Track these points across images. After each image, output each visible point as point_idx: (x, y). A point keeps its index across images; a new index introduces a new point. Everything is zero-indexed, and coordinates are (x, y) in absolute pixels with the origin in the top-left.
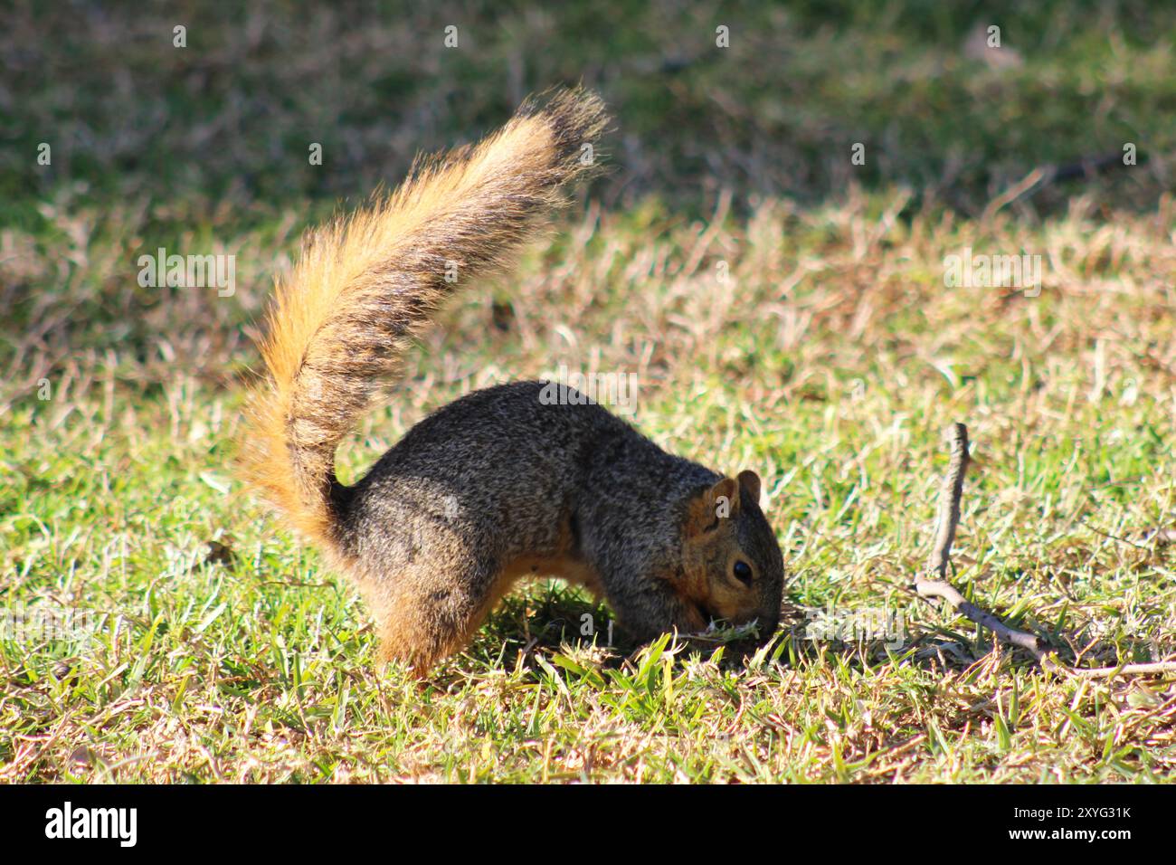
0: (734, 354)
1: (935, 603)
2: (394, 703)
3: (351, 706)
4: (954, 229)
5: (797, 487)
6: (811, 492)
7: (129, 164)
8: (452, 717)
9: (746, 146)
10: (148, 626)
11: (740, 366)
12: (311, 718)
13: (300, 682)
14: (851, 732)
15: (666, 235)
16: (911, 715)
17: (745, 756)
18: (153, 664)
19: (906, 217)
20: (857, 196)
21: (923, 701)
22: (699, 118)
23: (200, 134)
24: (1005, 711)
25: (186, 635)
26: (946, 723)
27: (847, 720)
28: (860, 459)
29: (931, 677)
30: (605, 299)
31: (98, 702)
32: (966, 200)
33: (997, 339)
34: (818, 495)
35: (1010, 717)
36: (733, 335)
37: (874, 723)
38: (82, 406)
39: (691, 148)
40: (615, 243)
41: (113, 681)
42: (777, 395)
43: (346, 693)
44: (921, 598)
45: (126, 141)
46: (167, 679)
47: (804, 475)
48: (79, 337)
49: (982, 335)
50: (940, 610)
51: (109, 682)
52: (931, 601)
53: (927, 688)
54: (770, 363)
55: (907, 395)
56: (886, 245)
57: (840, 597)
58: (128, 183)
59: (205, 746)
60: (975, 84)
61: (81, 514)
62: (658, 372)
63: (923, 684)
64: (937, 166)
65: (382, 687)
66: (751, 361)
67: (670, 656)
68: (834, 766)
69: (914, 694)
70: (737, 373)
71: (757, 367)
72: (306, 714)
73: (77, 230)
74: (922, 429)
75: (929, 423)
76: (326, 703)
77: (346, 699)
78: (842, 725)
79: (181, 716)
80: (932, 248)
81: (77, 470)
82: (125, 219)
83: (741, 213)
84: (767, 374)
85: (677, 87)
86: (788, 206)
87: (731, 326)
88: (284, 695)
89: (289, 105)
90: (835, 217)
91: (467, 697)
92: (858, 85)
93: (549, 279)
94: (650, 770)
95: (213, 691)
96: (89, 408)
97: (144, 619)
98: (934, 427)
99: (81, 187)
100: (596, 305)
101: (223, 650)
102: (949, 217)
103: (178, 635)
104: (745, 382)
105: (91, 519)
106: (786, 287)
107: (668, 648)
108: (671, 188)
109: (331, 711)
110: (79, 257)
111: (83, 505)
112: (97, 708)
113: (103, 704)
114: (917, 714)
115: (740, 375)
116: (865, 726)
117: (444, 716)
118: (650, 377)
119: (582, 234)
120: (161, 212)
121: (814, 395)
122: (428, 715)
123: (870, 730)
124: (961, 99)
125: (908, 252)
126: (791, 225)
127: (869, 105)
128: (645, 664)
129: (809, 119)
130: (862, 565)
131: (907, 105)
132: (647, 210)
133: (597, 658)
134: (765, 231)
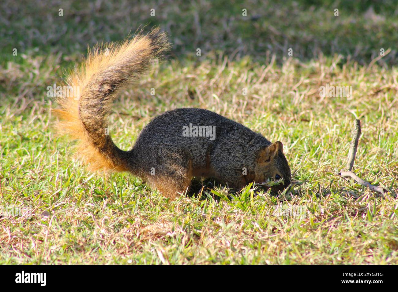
0: (276, 105)
1: (348, 179)
2: (155, 204)
3: (140, 205)
4: (358, 69)
5: (298, 146)
6: (304, 148)
7: (53, 44)
8: (176, 207)
9: (282, 44)
10: (67, 180)
11: (278, 110)
12: (126, 209)
13: (122, 196)
14: (317, 214)
15: (252, 70)
16: (338, 211)
17: (279, 220)
18: (69, 191)
19: (340, 65)
20: (322, 58)
21: (342, 206)
22: (265, 35)
23: (79, 36)
24: (371, 211)
25: (81, 182)
26: (350, 214)
27: (315, 211)
28: (321, 138)
29: (345, 198)
30: (229, 89)
31: (50, 203)
32: (363, 61)
33: (372, 104)
34: (306, 149)
35: (373, 213)
36: (276, 100)
37: (325, 212)
38: (40, 116)
39: (261, 44)
40: (233, 71)
41: (55, 196)
42: (292, 118)
43: (138, 200)
44: (342, 178)
45: (52, 36)
46: (75, 195)
47: (301, 143)
48: (38, 97)
49: (367, 103)
50: (349, 181)
51: (53, 196)
52: (346, 178)
53: (344, 202)
54: (289, 108)
55: (339, 120)
56: (333, 75)
57: (314, 178)
58: (53, 49)
59: (89, 212)
60: (367, 26)
61: (41, 149)
62: (248, 112)
63: (342, 200)
64: (352, 51)
65: (151, 198)
66: (282, 108)
67: (252, 191)
68: (311, 224)
69: (339, 203)
70: (277, 112)
71: (285, 110)
72: (124, 207)
73: (35, 63)
74: (344, 130)
75: (347, 128)
76: (130, 203)
77: (138, 203)
78: (313, 212)
79: (80, 207)
80: (350, 75)
81: (39, 135)
82: (53, 60)
83: (279, 63)
84: (288, 112)
85: (257, 25)
86: (297, 61)
87: (275, 97)
88: (116, 201)
89: (112, 27)
90: (314, 64)
91: (181, 200)
92: (323, 26)
93: (209, 82)
94: (245, 224)
95: (91, 199)
96: (42, 117)
97: (66, 178)
98: (349, 130)
99: (37, 49)
100: (226, 91)
101: (94, 186)
102: (356, 65)
103: (78, 181)
104: (281, 115)
105: (45, 150)
106: (295, 87)
107: (252, 188)
108: (253, 55)
109: (133, 206)
110: (36, 72)
111: (41, 146)
112: (49, 205)
113: (52, 204)
114: (340, 211)
115: (278, 113)
116: (321, 213)
117: (173, 207)
118: (245, 114)
119: (221, 68)
120: (66, 58)
121: (305, 120)
122: (167, 207)
123: (323, 214)
124: (362, 30)
125: (341, 77)
126: (298, 67)
127: (327, 33)
128: (243, 194)
129: (305, 35)
130: (322, 167)
131: (342, 33)
132: (245, 61)
133: (226, 191)
134: (288, 69)
